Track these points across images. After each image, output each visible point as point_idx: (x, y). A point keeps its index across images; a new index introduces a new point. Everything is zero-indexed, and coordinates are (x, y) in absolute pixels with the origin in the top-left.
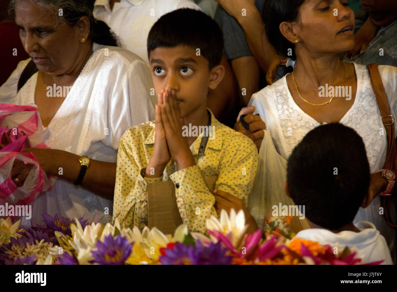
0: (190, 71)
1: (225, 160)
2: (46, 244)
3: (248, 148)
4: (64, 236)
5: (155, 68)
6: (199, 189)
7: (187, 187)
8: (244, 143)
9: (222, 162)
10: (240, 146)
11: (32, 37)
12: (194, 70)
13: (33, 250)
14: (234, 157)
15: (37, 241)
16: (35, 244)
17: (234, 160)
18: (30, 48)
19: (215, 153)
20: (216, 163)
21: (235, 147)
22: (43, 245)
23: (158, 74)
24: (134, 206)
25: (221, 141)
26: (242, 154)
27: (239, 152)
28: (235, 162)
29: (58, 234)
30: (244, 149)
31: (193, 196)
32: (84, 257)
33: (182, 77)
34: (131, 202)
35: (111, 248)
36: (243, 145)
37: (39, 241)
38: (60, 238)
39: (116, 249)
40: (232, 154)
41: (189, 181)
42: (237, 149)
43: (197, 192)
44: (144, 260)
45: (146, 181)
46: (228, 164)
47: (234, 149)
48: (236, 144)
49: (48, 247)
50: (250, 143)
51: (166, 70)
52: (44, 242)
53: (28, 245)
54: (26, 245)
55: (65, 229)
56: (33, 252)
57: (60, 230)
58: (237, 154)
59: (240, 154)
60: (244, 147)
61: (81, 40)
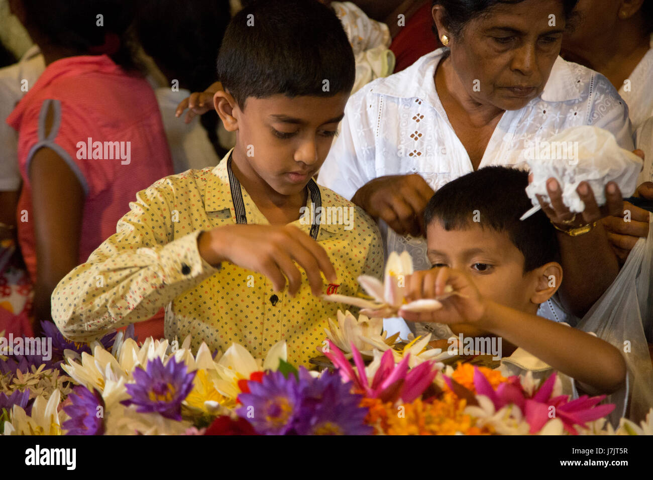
2: (48, 372)
13: (27, 381)
15: (33, 367)
16: (30, 371)
22: (43, 374)
32: (112, 395)
35: (159, 381)
37: (37, 368)
39: (167, 380)
44: (211, 399)
49: (52, 376)
52: (45, 369)
53: (19, 372)
54: (16, 373)
55: (80, 347)
56: (26, 384)
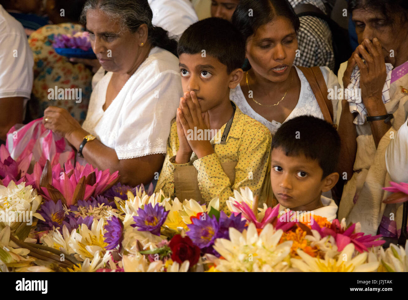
0: (208, 75)
1: (242, 148)
2: (105, 207)
3: (262, 137)
4: (121, 201)
5: (181, 70)
6: (213, 175)
7: (203, 174)
8: (259, 132)
9: (240, 149)
10: (255, 135)
11: (99, 40)
12: (212, 74)
13: (95, 211)
14: (250, 145)
15: (99, 204)
16: (97, 206)
17: (249, 147)
18: (97, 50)
19: (235, 141)
20: (234, 150)
21: (251, 136)
22: (103, 208)
23: (184, 75)
24: (165, 185)
25: (242, 130)
26: (256, 143)
27: (254, 141)
28: (250, 149)
29: (117, 199)
30: (258, 138)
31: (208, 181)
32: (128, 221)
33: (202, 79)
34: (163, 182)
35: (150, 215)
36: (258, 134)
37: (101, 204)
38: (119, 202)
39: (154, 215)
40: (248, 142)
41: (204, 169)
42: (252, 138)
43: (211, 177)
44: (180, 226)
45: (174, 166)
46: (245, 151)
47: (250, 138)
48: (252, 134)
49: (107, 209)
50: (264, 132)
51: (189, 72)
52: (104, 205)
53: (90, 207)
54: (89, 207)
55: (123, 195)
56: (94, 213)
57: (118, 196)
58: (252, 142)
59: (255, 143)
60: (258, 136)
61: (140, 44)
